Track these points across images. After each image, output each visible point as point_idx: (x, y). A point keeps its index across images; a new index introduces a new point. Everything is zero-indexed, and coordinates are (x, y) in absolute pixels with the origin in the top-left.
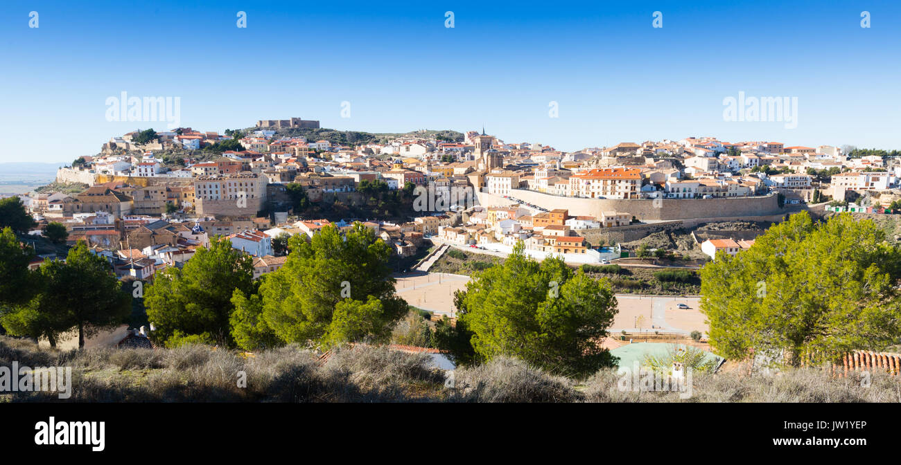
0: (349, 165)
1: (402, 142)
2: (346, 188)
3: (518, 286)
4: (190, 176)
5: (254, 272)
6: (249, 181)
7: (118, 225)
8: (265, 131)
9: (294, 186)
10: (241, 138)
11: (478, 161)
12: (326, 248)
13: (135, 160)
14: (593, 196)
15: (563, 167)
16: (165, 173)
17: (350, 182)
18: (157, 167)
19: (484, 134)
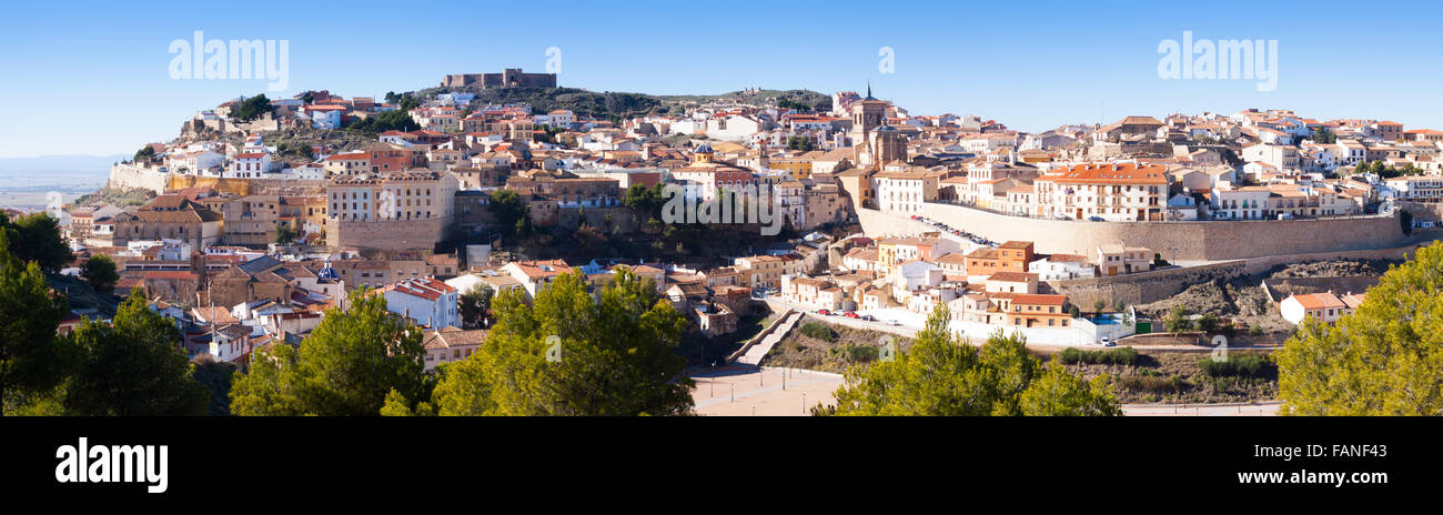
0: (609, 156)
1: (712, 111)
2: (603, 201)
3: (937, 395)
4: (320, 176)
5: (425, 357)
6: (423, 186)
7: (196, 263)
8: (455, 94)
9: (505, 195)
10: (413, 108)
11: (860, 148)
12: (561, 316)
13: (231, 149)
14: (1079, 216)
15: (1021, 160)
16: (279, 171)
17: (610, 188)
18: (267, 159)
19: (870, 98)
